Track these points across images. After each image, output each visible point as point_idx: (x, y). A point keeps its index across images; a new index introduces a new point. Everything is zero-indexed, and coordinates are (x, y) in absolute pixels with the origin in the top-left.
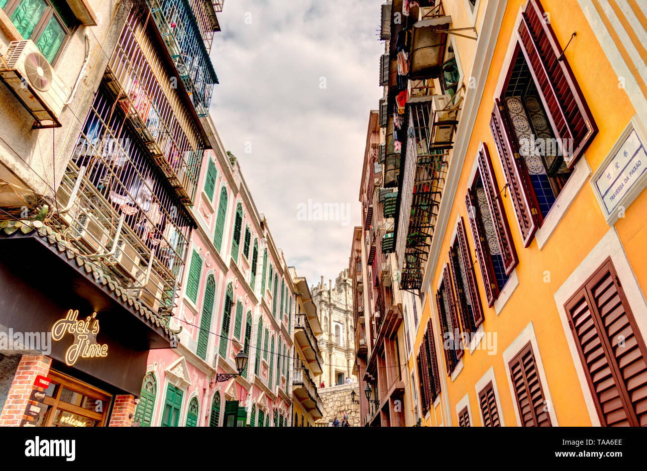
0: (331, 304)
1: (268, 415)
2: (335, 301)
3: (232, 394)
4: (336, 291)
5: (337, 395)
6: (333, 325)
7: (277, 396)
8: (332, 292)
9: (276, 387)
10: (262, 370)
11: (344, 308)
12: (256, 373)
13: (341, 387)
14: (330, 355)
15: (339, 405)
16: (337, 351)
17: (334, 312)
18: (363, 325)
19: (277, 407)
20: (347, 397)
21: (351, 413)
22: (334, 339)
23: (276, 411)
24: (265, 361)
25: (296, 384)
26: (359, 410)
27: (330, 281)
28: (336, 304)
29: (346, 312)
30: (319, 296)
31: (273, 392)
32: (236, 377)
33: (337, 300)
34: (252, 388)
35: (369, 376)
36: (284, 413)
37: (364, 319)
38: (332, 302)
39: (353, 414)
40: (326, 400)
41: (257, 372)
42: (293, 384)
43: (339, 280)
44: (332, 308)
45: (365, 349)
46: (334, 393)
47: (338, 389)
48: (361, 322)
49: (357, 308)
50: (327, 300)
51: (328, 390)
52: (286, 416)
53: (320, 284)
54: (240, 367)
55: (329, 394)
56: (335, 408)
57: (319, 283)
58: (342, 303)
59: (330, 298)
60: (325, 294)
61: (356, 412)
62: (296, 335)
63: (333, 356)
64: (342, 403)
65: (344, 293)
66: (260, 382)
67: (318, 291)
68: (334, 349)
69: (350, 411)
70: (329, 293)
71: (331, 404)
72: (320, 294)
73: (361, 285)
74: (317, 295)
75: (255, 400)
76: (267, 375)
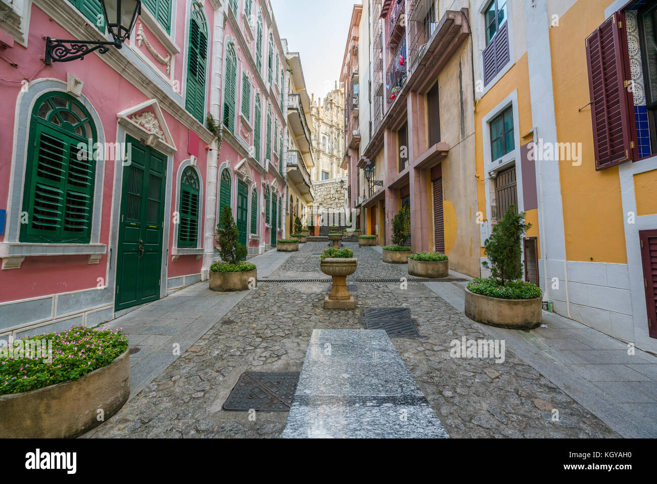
0: (320, 119)
1: (255, 190)
2: (323, 117)
4: (324, 109)
5: (324, 186)
6: (321, 136)
7: (267, 171)
8: (320, 110)
9: (265, 161)
11: (330, 123)
12: (226, 125)
13: (327, 181)
14: (318, 159)
15: (326, 194)
16: (324, 156)
17: (323, 125)
18: (356, 118)
19: (268, 183)
20: (332, 188)
21: (335, 200)
22: (321, 147)
23: (267, 188)
25: (290, 166)
27: (319, 99)
28: (323, 119)
31: (262, 164)
36: (277, 192)
37: (358, 110)
38: (320, 117)
39: (337, 200)
41: (230, 126)
42: (287, 166)
43: (327, 99)
44: (320, 122)
45: (358, 139)
46: (321, 185)
47: (325, 183)
48: (354, 115)
50: (317, 115)
52: (281, 196)
53: (311, 101)
56: (322, 196)
58: (329, 118)
60: (315, 110)
62: (289, 117)
63: (320, 160)
64: (328, 193)
65: (330, 111)
68: (321, 154)
70: (318, 109)
71: (319, 193)
72: (311, 109)
75: (227, 164)
76: (251, 140)
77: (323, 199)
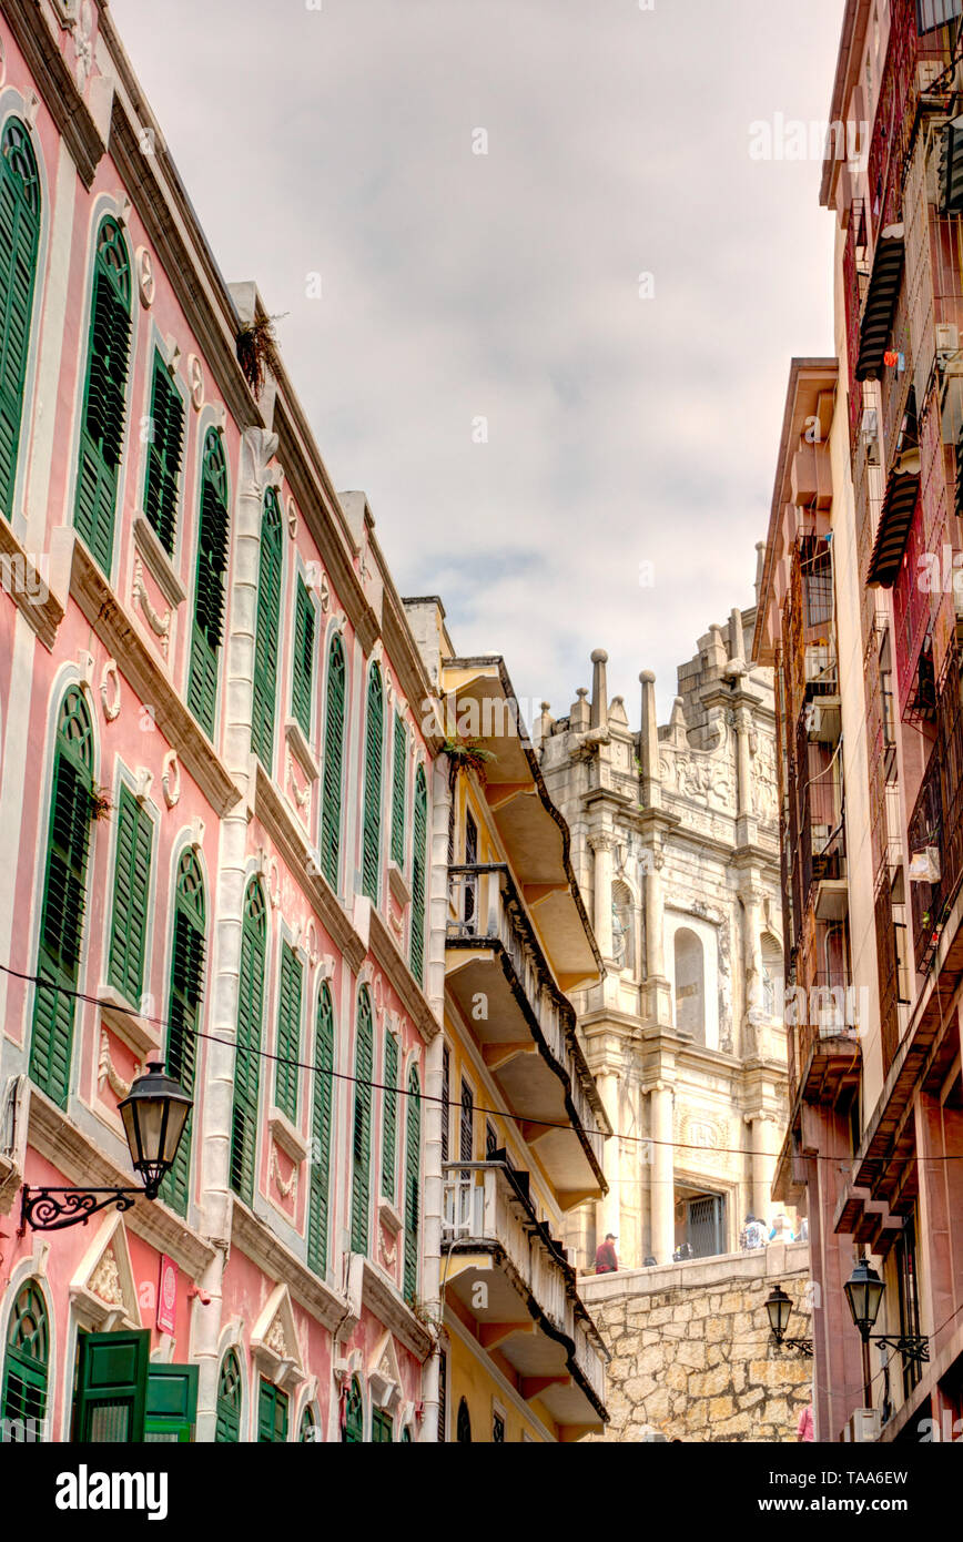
0: (651, 815)
1: (308, 1410)
2: (672, 798)
3: (108, 1295)
4: (681, 741)
5: (687, 1308)
6: (665, 928)
7: (356, 1310)
8: (654, 745)
9: (347, 1263)
10: (270, 1172)
11: (728, 836)
12: (236, 1184)
13: (708, 1269)
14: (647, 1097)
15: (700, 1364)
16: (687, 1075)
17: (673, 855)
18: (838, 930)
19: (357, 1365)
20: (741, 1322)
21: (762, 1404)
22: (667, 1009)
24: (287, 1124)
25: (462, 1250)
26: (809, 1390)
27: (646, 681)
28: (678, 810)
29: (739, 857)
30: (580, 770)
31: (333, 1286)
32: (130, 1204)
33: (683, 788)
34: (216, 1267)
35: (871, 1207)
36: (395, 1398)
37: (844, 895)
38: (656, 801)
40: (626, 1335)
41: (245, 1183)
42: (444, 1250)
43: (698, 675)
44: (657, 837)
45: (848, 1059)
46: (669, 1297)
47: (689, 1278)
48: (828, 912)
49: (806, 837)
50: (630, 791)
51: (637, 1287)
52: (410, 1418)
53: (589, 698)
54: (152, 1152)
55: (643, 1304)
56: (676, 1379)
57: (581, 693)
58: (716, 804)
59: (643, 781)
60: (616, 758)
61: (791, 1400)
62: (452, 982)
63: (662, 1101)
64: (715, 1355)
65: (725, 749)
66: (262, 1234)
67: (578, 738)
68: (667, 1061)
69: (758, 1395)
70: (639, 749)
71: (652, 1359)
72: (590, 753)
73: (828, 700)
74: (572, 764)
75: (235, 1331)
76: (301, 1197)
77: (680, 1404)
